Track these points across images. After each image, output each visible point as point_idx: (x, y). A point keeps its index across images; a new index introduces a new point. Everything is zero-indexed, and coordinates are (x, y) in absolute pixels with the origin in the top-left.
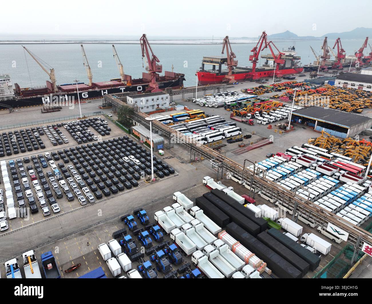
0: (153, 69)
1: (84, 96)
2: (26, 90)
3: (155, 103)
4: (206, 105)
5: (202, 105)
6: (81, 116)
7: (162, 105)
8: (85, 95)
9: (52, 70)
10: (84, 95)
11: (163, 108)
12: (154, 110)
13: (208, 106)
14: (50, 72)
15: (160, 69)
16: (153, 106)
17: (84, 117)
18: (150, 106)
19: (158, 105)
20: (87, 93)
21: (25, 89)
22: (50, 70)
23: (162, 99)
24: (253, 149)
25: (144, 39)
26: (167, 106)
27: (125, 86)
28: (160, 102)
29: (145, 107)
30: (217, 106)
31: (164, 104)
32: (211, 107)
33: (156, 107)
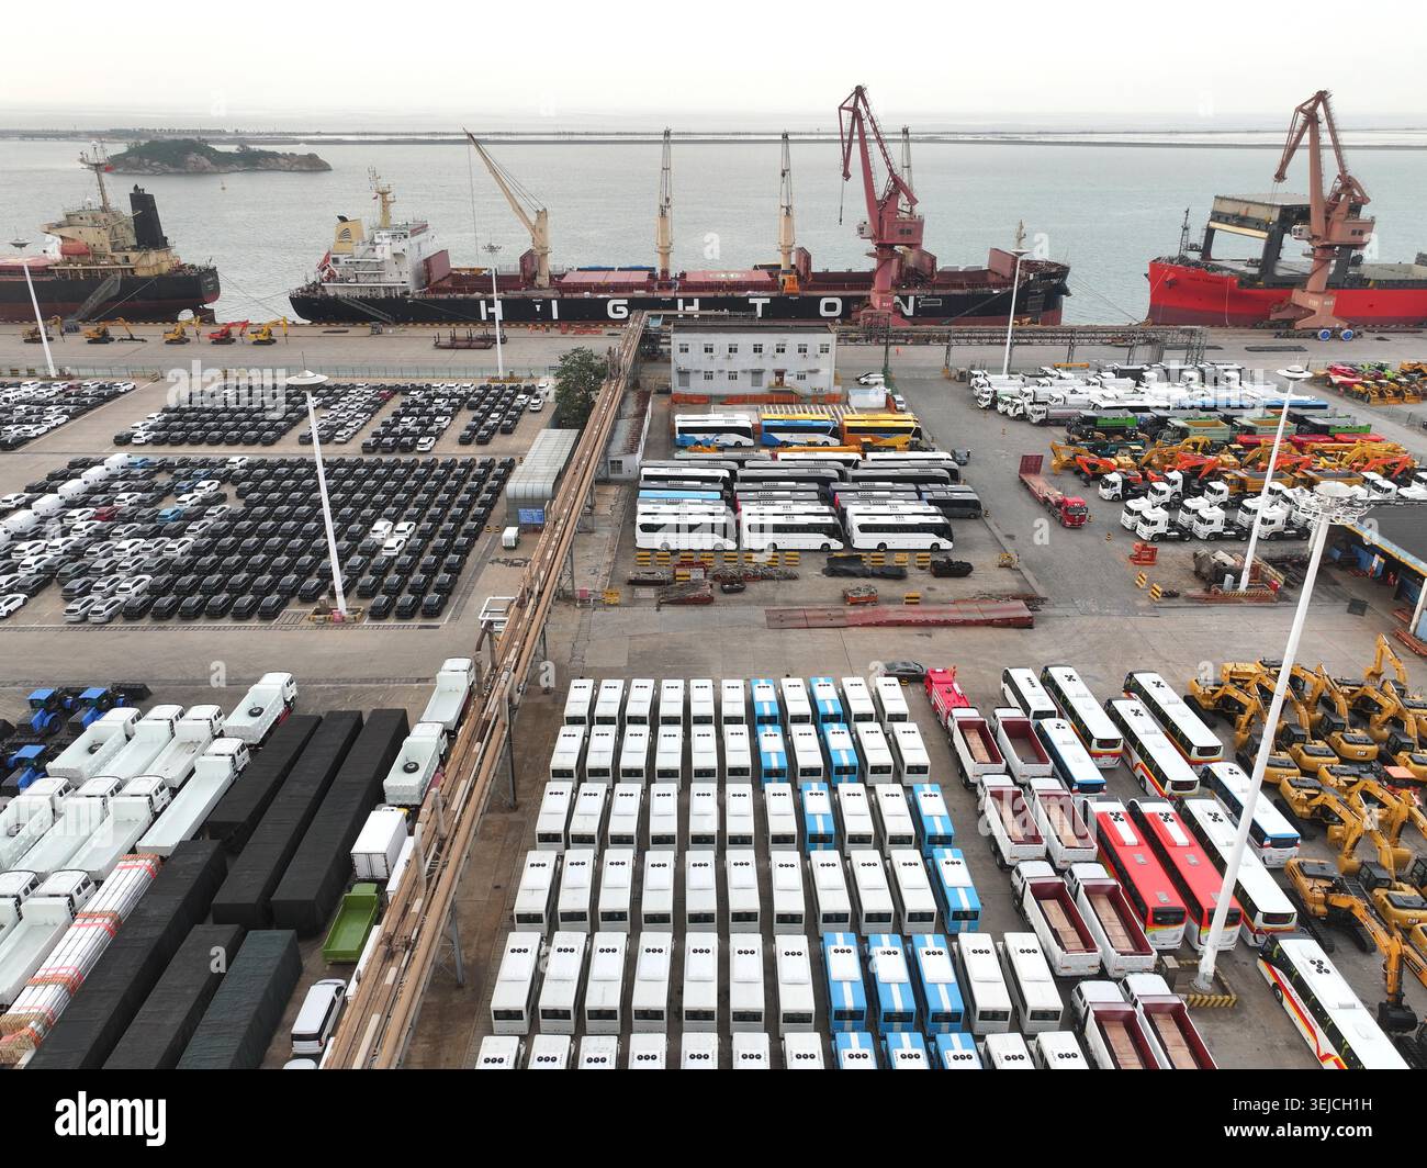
0: (881, 232)
1: (615, 311)
2: (473, 273)
3: (769, 364)
4: (1001, 407)
5: (984, 404)
6: (501, 374)
7: (801, 377)
8: (618, 309)
9: (542, 214)
10: (615, 307)
11: (803, 387)
12: (763, 389)
13: (1005, 413)
14: (533, 218)
15: (909, 232)
16: (758, 373)
17: (511, 378)
18: (744, 372)
19: (780, 373)
20: (625, 302)
21: (471, 270)
22: (538, 211)
23: (802, 350)
24: (878, 624)
25: (856, 103)
26: (824, 381)
27: (774, 294)
28: (791, 362)
29: (721, 372)
30: (1043, 416)
31: (811, 372)
32: (1014, 419)
33: (769, 380)
